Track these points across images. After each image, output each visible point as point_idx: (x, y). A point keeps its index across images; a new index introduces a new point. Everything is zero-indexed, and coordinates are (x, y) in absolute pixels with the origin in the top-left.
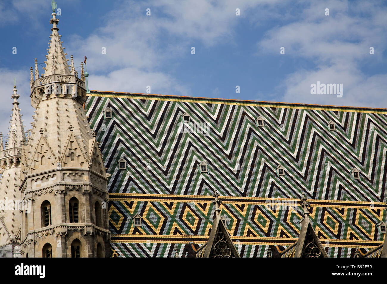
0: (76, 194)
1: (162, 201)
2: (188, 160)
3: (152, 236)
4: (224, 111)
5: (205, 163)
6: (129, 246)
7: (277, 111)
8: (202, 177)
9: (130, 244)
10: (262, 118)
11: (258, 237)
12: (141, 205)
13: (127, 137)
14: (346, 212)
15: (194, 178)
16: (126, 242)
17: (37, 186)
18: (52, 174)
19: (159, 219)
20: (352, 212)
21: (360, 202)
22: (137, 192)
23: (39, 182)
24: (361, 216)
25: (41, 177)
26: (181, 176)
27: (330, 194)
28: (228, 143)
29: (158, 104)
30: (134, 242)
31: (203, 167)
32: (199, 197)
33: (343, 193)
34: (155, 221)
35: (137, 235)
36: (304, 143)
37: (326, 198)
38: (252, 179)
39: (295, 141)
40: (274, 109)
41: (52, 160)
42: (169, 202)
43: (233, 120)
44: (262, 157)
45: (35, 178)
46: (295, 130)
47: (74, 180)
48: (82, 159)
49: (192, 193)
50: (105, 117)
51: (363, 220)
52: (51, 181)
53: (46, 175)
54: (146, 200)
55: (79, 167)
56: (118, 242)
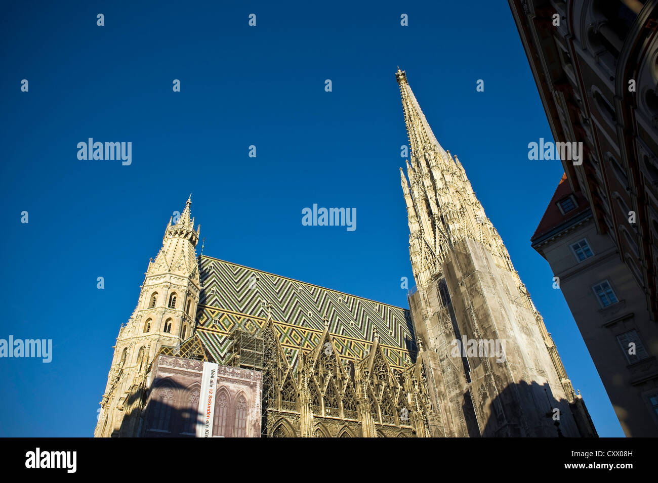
0: (177, 290)
1: (234, 315)
2: (255, 298)
3: (224, 331)
4: (279, 282)
5: (265, 301)
6: (206, 334)
7: (310, 288)
8: (262, 308)
9: (208, 333)
10: (301, 288)
11: (293, 345)
12: (220, 314)
13: (219, 280)
14: (346, 341)
15: (257, 307)
16: (205, 332)
17: (152, 283)
18: (163, 276)
19: (230, 323)
20: (350, 342)
21: (354, 338)
22: (219, 307)
23: (154, 280)
24: (354, 345)
25: (156, 277)
26: (249, 305)
27: (337, 332)
28: (280, 296)
29: (242, 270)
30: (210, 332)
31: (264, 304)
32: (258, 317)
33: (345, 332)
34: (227, 324)
35: (214, 329)
36: (324, 305)
37: (335, 333)
38: (293, 315)
39: (319, 303)
40: (309, 287)
41: (166, 267)
42: (239, 316)
43: (285, 286)
44: (299, 306)
45: (152, 278)
46: (320, 298)
47: (177, 282)
48: (185, 270)
49: (255, 315)
50: (209, 268)
51: (356, 348)
52: (162, 280)
53: (159, 277)
54: (224, 312)
55: (183, 275)
56: (200, 330)
